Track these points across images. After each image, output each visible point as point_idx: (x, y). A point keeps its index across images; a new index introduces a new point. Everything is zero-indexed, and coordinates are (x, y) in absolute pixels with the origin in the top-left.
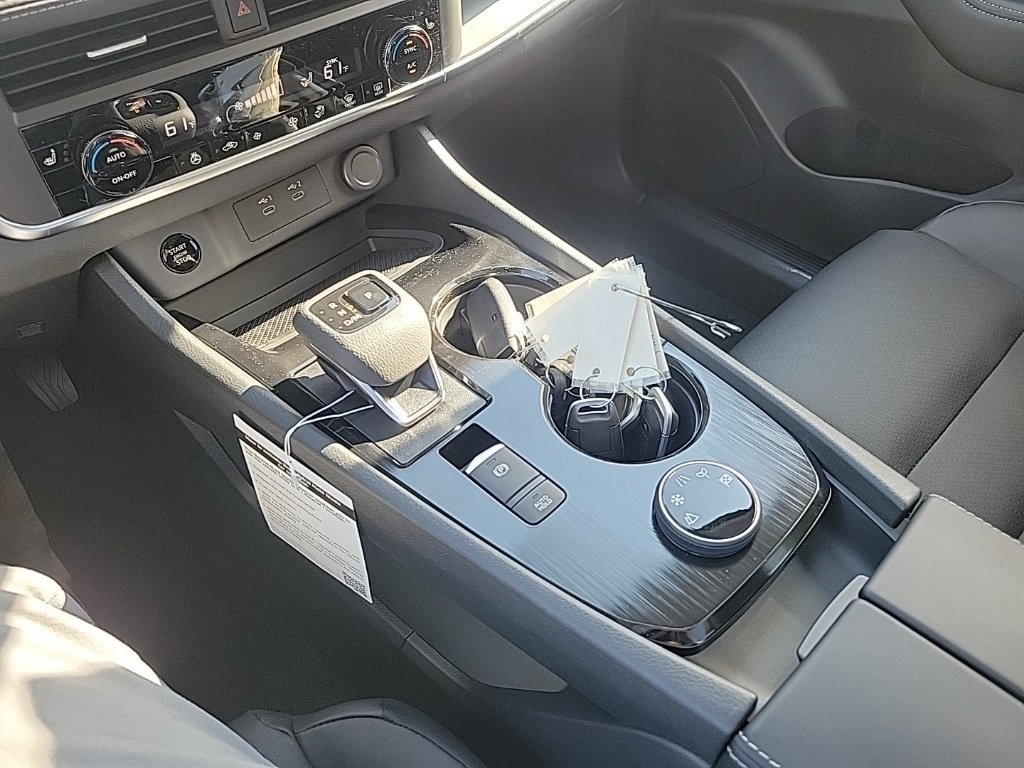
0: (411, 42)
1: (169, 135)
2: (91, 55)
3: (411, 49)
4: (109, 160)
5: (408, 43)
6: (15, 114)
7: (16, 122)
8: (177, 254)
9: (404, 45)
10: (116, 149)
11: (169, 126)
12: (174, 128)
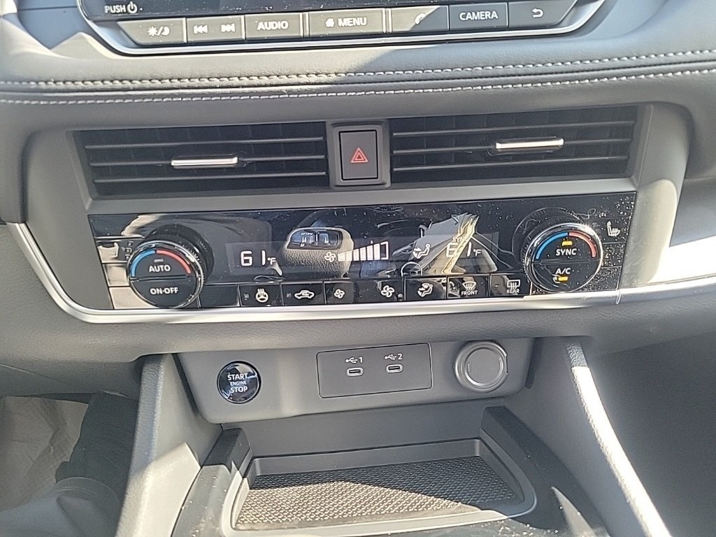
0: (570, 243)
1: (243, 264)
2: (175, 163)
3: (568, 252)
4: (151, 269)
5: (564, 243)
6: (90, 200)
7: (87, 207)
8: (235, 381)
9: (558, 244)
10: (161, 260)
11: (245, 255)
12: (250, 258)
